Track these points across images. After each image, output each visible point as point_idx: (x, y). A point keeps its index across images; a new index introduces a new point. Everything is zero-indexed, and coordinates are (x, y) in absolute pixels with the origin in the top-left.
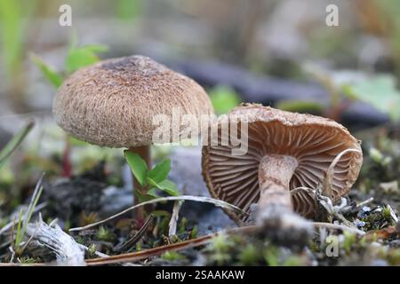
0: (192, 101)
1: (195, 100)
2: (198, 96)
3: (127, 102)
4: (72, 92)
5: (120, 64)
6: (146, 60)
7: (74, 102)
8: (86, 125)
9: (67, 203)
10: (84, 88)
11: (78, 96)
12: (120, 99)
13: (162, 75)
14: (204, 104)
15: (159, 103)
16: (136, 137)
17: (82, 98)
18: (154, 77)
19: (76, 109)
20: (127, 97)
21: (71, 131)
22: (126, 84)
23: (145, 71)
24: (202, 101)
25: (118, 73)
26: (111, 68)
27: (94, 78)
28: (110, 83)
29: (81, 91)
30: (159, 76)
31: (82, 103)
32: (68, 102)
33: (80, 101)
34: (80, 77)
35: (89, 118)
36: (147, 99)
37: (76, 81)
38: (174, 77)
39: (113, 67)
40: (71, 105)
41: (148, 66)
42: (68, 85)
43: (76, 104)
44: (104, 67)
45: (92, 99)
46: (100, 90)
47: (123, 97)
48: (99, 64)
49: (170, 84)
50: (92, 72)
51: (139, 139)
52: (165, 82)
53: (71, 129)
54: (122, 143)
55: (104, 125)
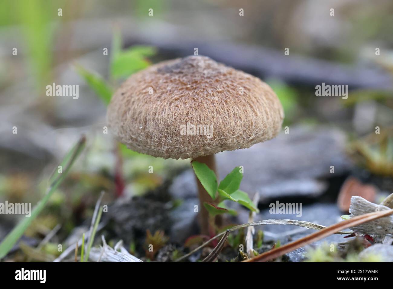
0: (261, 101)
1: (264, 100)
2: (266, 95)
3: (191, 107)
4: (128, 101)
5: (177, 67)
6: (205, 60)
7: (131, 112)
8: (147, 136)
9: (128, 226)
10: (141, 96)
11: (135, 106)
12: (183, 105)
13: (225, 75)
14: (273, 104)
15: (226, 106)
16: (204, 145)
17: (140, 107)
18: (217, 79)
19: (134, 119)
20: (190, 102)
21: (131, 145)
22: (187, 89)
23: (206, 72)
24: (271, 100)
25: (177, 77)
26: (168, 72)
27: (152, 84)
28: (169, 88)
29: (139, 99)
30: (222, 77)
31: (140, 113)
32: (125, 113)
33: (138, 111)
34: (135, 84)
35: (151, 128)
36: (213, 103)
37: (131, 89)
38: (238, 77)
39: (169, 70)
40: (129, 116)
41: (208, 67)
42: (123, 94)
43: (134, 114)
44: (159, 71)
45: (152, 107)
46: (159, 97)
47: (185, 103)
48: (154, 68)
49: (235, 84)
50: (148, 78)
51: (207, 148)
52: (229, 83)
53: (130, 141)
54: (189, 154)
55: (168, 135)
